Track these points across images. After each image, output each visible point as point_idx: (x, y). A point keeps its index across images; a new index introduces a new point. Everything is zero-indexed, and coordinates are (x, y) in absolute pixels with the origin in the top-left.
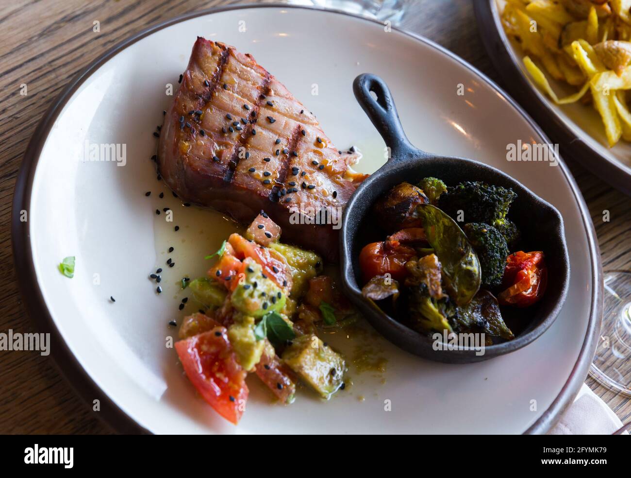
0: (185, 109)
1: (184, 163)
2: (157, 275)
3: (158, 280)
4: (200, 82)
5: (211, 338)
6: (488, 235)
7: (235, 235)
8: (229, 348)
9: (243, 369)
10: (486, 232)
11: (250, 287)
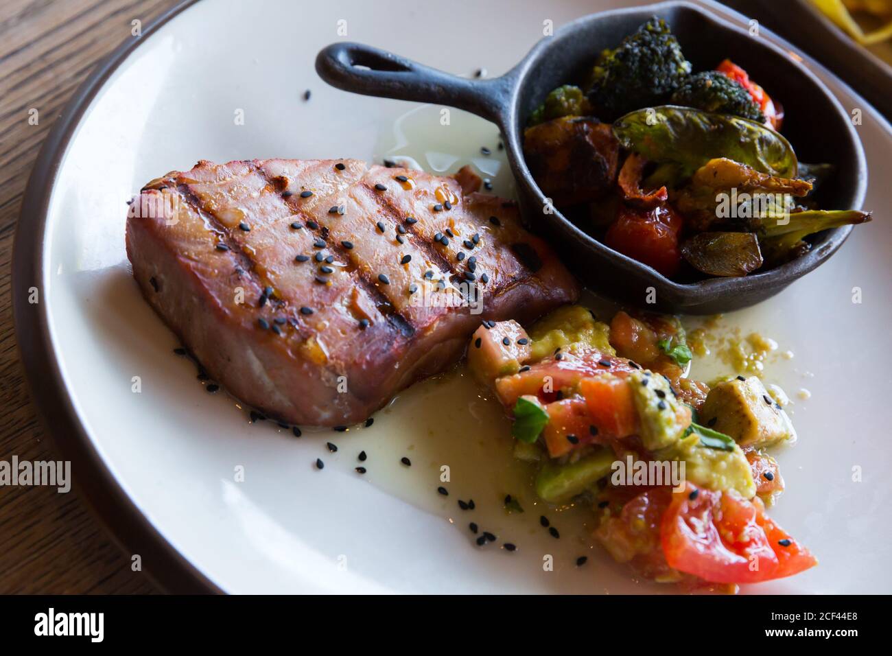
0: (248, 306)
2: (480, 534)
3: (490, 537)
4: (214, 254)
5: (690, 509)
6: (718, 84)
7: (506, 382)
8: (716, 497)
9: (752, 500)
10: (713, 83)
11: (662, 402)
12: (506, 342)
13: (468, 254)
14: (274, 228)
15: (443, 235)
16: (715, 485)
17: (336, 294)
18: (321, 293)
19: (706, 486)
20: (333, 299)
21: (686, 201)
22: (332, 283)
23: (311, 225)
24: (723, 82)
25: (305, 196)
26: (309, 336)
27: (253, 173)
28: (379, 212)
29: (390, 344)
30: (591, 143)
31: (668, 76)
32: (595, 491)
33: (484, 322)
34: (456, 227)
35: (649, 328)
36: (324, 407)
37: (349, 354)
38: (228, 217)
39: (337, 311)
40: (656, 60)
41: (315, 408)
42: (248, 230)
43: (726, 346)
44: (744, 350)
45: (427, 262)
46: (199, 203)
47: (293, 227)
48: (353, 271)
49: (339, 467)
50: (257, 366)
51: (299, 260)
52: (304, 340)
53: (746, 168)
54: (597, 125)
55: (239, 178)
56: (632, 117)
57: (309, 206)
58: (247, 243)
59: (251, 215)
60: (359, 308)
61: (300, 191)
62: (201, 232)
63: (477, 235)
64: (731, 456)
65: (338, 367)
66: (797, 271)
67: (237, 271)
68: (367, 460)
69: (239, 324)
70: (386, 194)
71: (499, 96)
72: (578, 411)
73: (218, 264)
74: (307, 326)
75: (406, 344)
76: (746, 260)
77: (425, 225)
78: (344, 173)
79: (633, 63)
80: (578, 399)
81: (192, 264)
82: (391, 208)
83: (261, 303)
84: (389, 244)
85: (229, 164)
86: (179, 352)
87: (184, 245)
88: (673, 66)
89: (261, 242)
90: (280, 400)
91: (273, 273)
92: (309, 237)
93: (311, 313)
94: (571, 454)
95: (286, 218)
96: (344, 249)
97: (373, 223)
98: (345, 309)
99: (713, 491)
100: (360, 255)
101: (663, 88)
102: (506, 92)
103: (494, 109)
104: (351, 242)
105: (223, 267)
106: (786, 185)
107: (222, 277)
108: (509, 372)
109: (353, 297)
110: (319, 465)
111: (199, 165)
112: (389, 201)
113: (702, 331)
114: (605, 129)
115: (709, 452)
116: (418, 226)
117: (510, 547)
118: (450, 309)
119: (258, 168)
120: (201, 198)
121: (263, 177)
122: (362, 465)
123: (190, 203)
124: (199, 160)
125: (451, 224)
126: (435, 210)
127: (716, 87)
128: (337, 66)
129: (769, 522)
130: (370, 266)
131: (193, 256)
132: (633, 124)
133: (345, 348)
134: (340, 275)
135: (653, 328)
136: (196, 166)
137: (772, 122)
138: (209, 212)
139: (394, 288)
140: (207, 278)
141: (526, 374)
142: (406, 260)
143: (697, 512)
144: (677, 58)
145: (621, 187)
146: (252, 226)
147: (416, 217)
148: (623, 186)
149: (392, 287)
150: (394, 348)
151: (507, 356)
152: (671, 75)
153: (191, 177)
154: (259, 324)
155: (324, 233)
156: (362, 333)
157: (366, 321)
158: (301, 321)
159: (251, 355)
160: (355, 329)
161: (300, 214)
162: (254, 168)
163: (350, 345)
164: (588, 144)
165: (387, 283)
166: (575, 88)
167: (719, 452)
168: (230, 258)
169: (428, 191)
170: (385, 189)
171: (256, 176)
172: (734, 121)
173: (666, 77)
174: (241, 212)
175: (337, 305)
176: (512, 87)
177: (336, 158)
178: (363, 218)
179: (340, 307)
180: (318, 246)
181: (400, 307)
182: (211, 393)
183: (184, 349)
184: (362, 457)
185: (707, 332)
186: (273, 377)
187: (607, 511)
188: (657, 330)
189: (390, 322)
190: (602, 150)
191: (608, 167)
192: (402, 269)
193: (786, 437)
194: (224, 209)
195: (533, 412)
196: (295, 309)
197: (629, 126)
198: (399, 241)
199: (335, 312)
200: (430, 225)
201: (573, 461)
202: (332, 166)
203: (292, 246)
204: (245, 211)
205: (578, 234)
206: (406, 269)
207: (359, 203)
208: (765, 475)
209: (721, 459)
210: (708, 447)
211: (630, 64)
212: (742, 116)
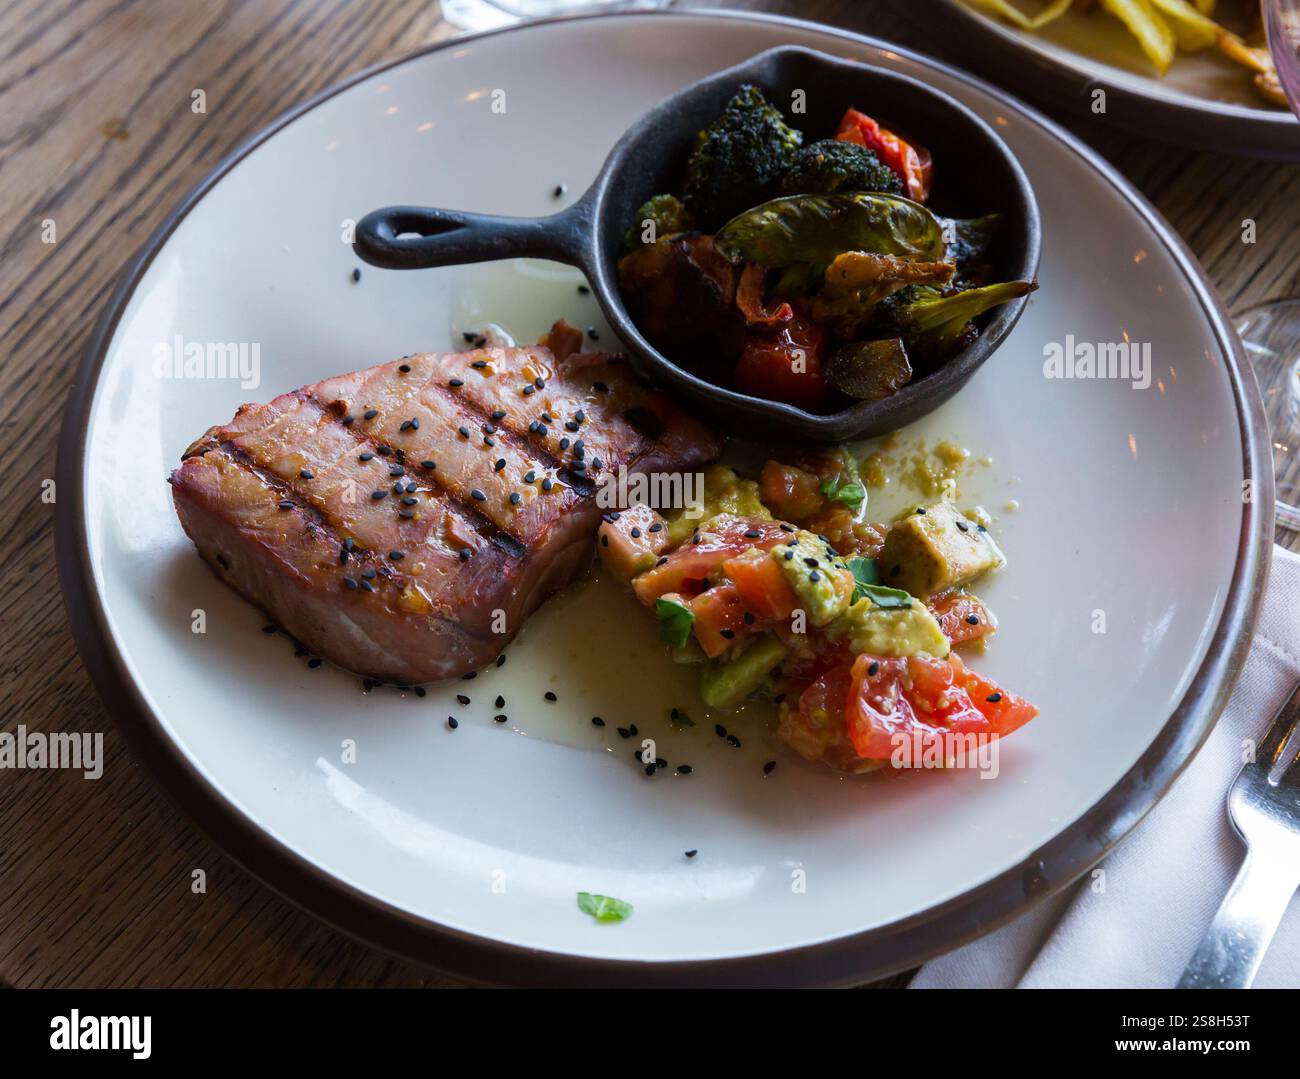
0: (329, 567)
1: (447, 616)
3: (660, 763)
4: (278, 516)
5: (873, 686)
6: (832, 157)
7: (642, 582)
8: (902, 664)
9: (946, 658)
10: (825, 157)
11: (814, 572)
12: (635, 534)
13: (573, 438)
14: (341, 467)
15: (539, 422)
16: (898, 651)
17: (425, 528)
18: (409, 530)
19: (889, 654)
20: (425, 535)
21: (821, 310)
22: (419, 515)
23: (382, 452)
24: (838, 152)
25: (370, 416)
26: (405, 585)
27: (304, 404)
28: (459, 414)
29: (499, 570)
30: (695, 264)
31: (773, 158)
32: (770, 684)
33: (605, 516)
34: (554, 408)
35: (809, 472)
36: (442, 658)
37: (455, 594)
38: (286, 467)
39: (432, 547)
40: (753, 144)
41: (433, 662)
42: (311, 477)
43: (910, 467)
44: (932, 468)
45: (526, 461)
46: (249, 458)
47: (363, 460)
48: (442, 495)
49: (475, 721)
50: (355, 630)
51: (377, 498)
52: (401, 591)
53: (878, 259)
54: (698, 239)
55: (289, 415)
56: (735, 224)
57: (377, 427)
58: (313, 492)
59: (312, 457)
60: (457, 537)
61: (363, 412)
62: (258, 493)
63: (581, 411)
64: (910, 615)
65: (445, 612)
66: (965, 367)
67: (309, 529)
68: (505, 706)
69: (323, 589)
70: (465, 388)
71: (576, 232)
72: (729, 598)
73: (286, 527)
74: (401, 573)
75: (519, 565)
76: (894, 375)
77: (515, 415)
78: (410, 377)
79: (725, 155)
80: (728, 585)
81: (255, 533)
82: (472, 405)
83: (343, 559)
84: (477, 451)
85: (274, 402)
86: (268, 630)
87: (242, 513)
88: (776, 143)
89: (329, 487)
90: (391, 660)
91: (350, 520)
92: (382, 465)
93: (402, 556)
94: (730, 650)
95: (353, 451)
96: (426, 470)
97: (453, 428)
98: (440, 542)
99: (897, 658)
100: (446, 474)
101: (770, 174)
102: (585, 226)
103: (573, 250)
104: (432, 460)
105: (292, 528)
106: (924, 272)
107: (293, 540)
108: (644, 568)
109: (448, 525)
110: (452, 724)
111: (241, 412)
112: (469, 396)
113: (877, 455)
114: (708, 242)
115: (884, 614)
116: (509, 419)
117: (685, 770)
118: (562, 511)
119: (309, 397)
120: (250, 452)
121: (316, 406)
122: (501, 712)
123: (239, 462)
124: (239, 406)
125: (548, 406)
126: (526, 393)
127: (830, 160)
128: (378, 244)
129: (973, 678)
130: (459, 484)
131: (256, 525)
132: (738, 231)
133: (449, 588)
134: (427, 504)
135: (813, 470)
136: (238, 414)
137: (917, 177)
138: (264, 468)
139: (493, 503)
140: (277, 546)
141: (663, 568)
142: (501, 465)
143: (881, 688)
144: (780, 132)
145: (740, 310)
146: (315, 471)
147: (504, 408)
148: (743, 309)
149: (489, 503)
150: (505, 574)
151: (640, 550)
152: (776, 155)
153: (235, 430)
154: (346, 585)
155: (400, 457)
156: (465, 566)
157: (467, 551)
158: (392, 569)
159: (344, 619)
160: (456, 563)
161: (368, 442)
162: (305, 398)
163: (454, 583)
164: (692, 266)
165: (484, 499)
166: (667, 197)
167: (896, 613)
168: (297, 515)
169: (514, 371)
170: (462, 384)
171: (309, 409)
172: (859, 199)
173: (770, 160)
174: (301, 456)
175: (431, 541)
176: (591, 214)
177: (397, 358)
178: (441, 426)
179: (434, 541)
180: (395, 475)
181: (503, 523)
182: (315, 669)
183: (273, 626)
184: (500, 703)
185: (884, 455)
186: (376, 639)
187: (784, 706)
188: (818, 473)
189: (494, 544)
190: (710, 270)
191: (721, 290)
192: (497, 478)
193: (993, 565)
194: (279, 458)
195: (676, 613)
196: (383, 557)
197: (735, 234)
198: (488, 444)
199: (430, 549)
200: (522, 414)
201: (734, 658)
202: (396, 369)
203: (366, 482)
204: (303, 453)
205: (695, 385)
206: (502, 476)
207: (434, 410)
208: (967, 620)
209: (901, 619)
210: (883, 608)
211: (722, 157)
212: (868, 190)
